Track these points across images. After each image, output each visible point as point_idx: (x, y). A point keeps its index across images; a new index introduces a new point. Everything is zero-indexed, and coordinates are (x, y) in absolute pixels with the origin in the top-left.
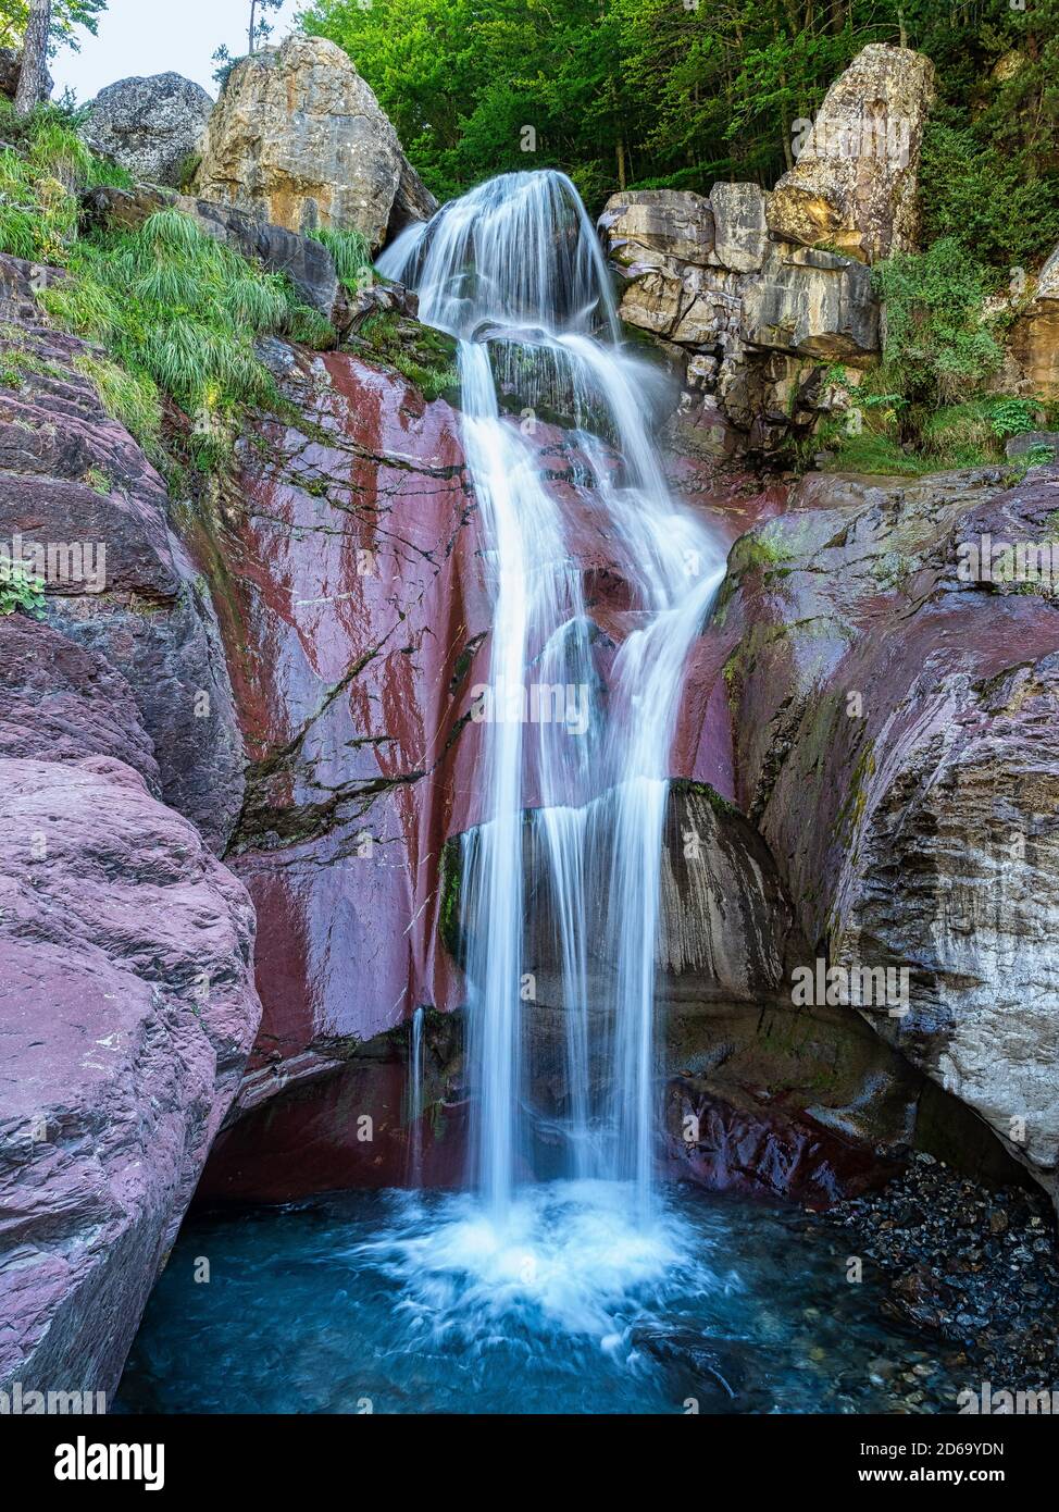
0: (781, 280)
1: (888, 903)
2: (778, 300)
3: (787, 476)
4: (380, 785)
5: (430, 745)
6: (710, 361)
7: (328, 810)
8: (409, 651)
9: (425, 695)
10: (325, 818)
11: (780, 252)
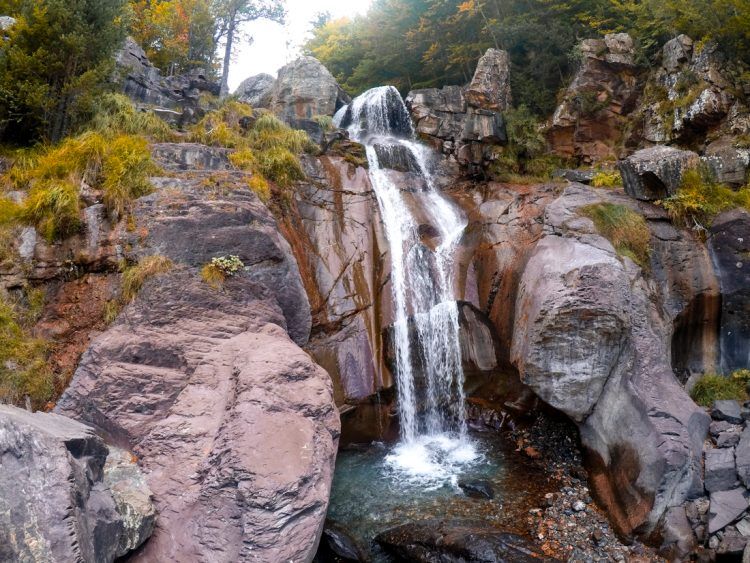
0: (472, 118)
1: (538, 354)
2: (472, 125)
3: (482, 182)
4: (357, 311)
5: (371, 295)
6: (450, 143)
7: (340, 322)
8: (360, 260)
9: (368, 276)
10: (338, 325)
11: (470, 110)
